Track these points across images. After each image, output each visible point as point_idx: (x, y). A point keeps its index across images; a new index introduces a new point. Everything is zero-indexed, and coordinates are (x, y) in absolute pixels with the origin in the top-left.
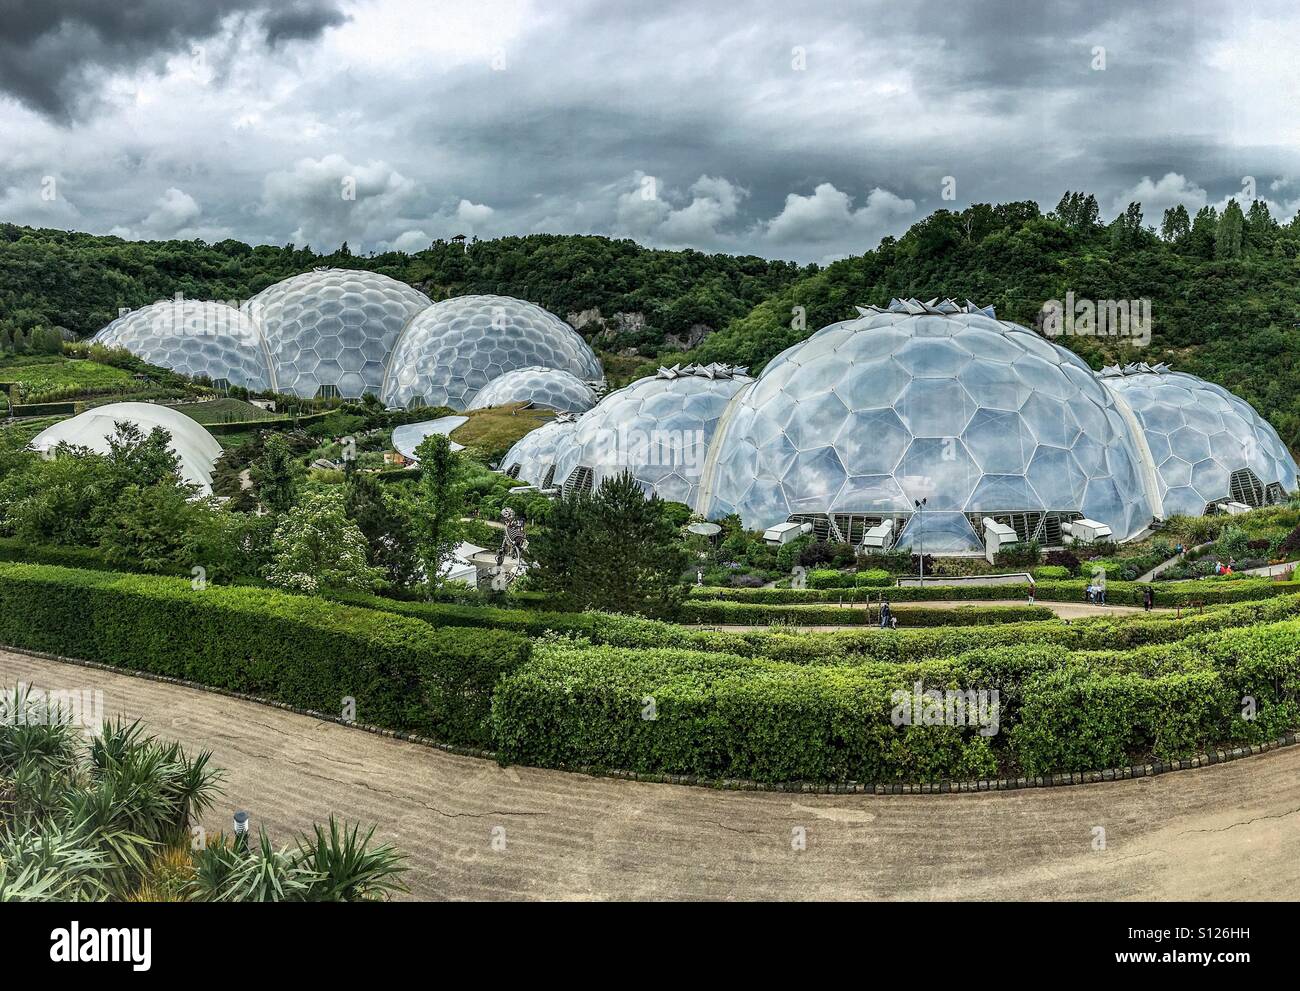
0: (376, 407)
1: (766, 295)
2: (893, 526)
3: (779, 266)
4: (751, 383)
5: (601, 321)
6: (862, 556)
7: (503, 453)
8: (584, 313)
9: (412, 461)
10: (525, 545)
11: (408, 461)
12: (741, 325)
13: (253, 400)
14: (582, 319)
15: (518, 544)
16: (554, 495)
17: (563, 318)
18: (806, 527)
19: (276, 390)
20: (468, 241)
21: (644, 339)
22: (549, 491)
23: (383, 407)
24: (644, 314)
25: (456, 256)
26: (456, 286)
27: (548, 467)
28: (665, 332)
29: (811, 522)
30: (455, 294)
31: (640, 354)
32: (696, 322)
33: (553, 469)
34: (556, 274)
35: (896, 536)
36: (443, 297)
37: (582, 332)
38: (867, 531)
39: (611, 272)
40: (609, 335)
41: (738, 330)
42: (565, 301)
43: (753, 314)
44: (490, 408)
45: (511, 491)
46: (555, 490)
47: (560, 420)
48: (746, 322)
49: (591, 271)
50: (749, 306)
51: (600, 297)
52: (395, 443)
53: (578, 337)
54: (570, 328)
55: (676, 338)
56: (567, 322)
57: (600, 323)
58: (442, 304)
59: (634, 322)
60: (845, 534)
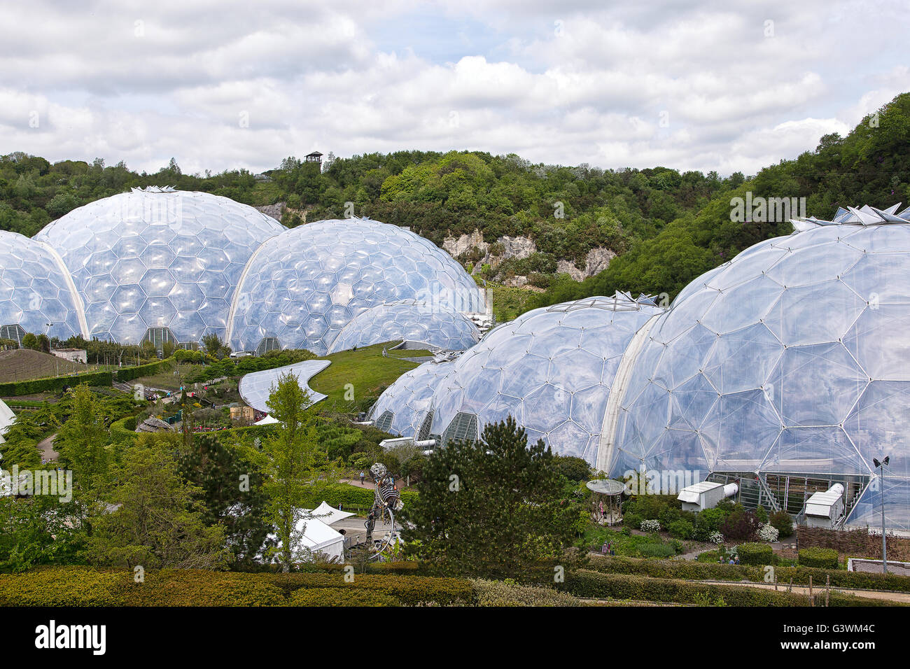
0: (219, 353)
1: (678, 211)
2: (844, 493)
3: (694, 178)
4: (662, 314)
5: (483, 246)
6: (804, 529)
7: (372, 402)
8: (464, 237)
9: (265, 415)
10: (400, 506)
11: (260, 415)
12: (648, 247)
13: (57, 349)
14: (461, 245)
15: (391, 506)
16: (432, 447)
17: (439, 244)
18: (731, 488)
19: (87, 337)
20: (325, 160)
21: (536, 266)
22: (426, 443)
23: (228, 351)
24: (534, 238)
25: (310, 176)
26: (311, 209)
27: (425, 414)
28: (559, 258)
29: (737, 482)
30: (311, 219)
31: (530, 283)
32: (594, 246)
33: (430, 416)
34: (429, 195)
35: (848, 506)
36: (296, 223)
37: (462, 259)
38: (809, 496)
39: (493, 190)
40: (492, 263)
41: (645, 252)
42: (441, 224)
43: (663, 233)
44: (355, 349)
45: (382, 444)
46: (433, 442)
47: (437, 360)
48: (654, 243)
49: (468, 189)
50: (658, 227)
51: (482, 220)
52: (244, 393)
53: (457, 265)
54: (447, 256)
55: (571, 265)
56: (443, 249)
57: (481, 248)
58: (295, 231)
59: (523, 248)
60: (780, 499)
